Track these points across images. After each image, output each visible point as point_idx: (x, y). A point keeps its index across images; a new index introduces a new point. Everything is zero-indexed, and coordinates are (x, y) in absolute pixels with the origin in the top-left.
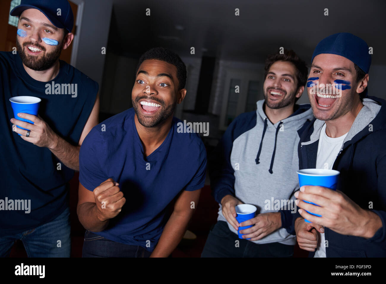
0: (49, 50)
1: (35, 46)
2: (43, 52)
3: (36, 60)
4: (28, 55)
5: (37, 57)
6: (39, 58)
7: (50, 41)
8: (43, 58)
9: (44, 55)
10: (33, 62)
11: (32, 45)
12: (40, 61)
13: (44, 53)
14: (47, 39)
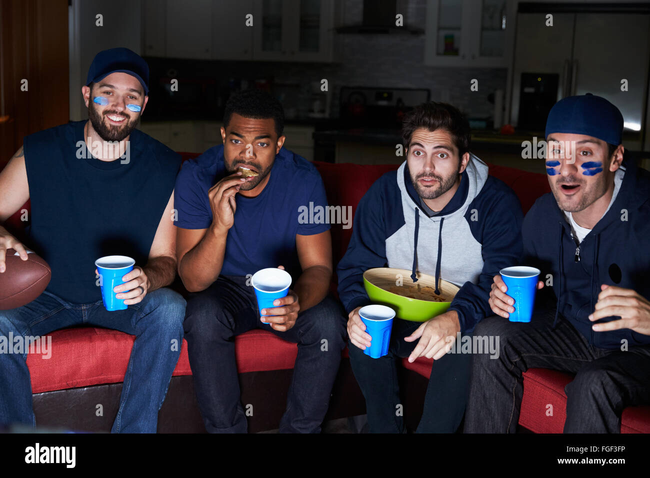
0: (133, 117)
1: (119, 115)
2: (127, 119)
3: (120, 130)
4: (111, 125)
5: (120, 127)
6: (123, 127)
7: (135, 107)
8: (126, 127)
9: (127, 124)
10: (116, 133)
11: (116, 115)
12: (123, 130)
13: (128, 121)
14: (132, 106)
